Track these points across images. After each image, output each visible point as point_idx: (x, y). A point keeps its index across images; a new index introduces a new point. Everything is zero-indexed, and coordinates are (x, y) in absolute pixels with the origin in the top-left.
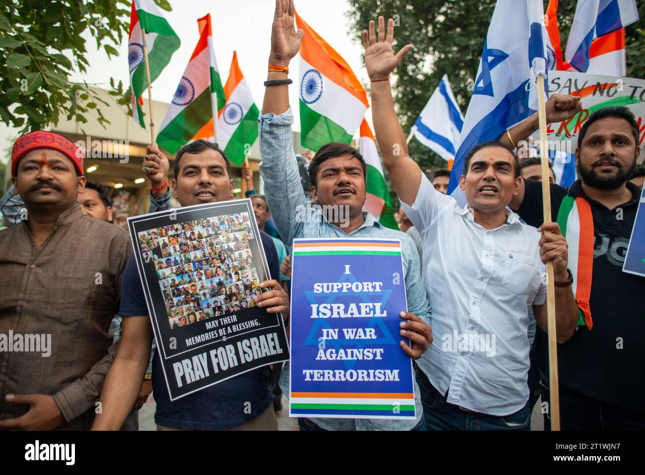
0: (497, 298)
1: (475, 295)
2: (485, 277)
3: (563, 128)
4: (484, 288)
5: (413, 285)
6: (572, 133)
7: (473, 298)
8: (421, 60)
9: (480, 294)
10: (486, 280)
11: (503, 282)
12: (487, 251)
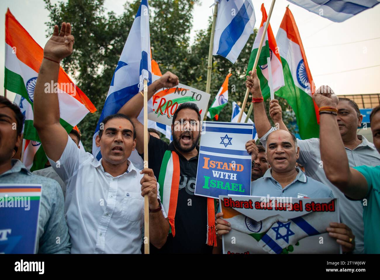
0: (118, 227)
1: (102, 227)
2: (109, 213)
3: (160, 109)
4: (109, 222)
5: (56, 225)
6: (164, 112)
7: (100, 230)
8: (97, 67)
9: (106, 226)
10: (110, 215)
11: (122, 215)
12: (111, 193)
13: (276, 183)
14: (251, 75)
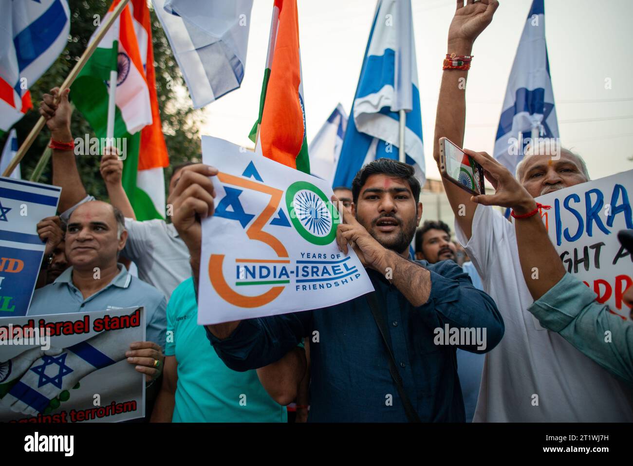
13: (75, 291)
14: (55, 96)
